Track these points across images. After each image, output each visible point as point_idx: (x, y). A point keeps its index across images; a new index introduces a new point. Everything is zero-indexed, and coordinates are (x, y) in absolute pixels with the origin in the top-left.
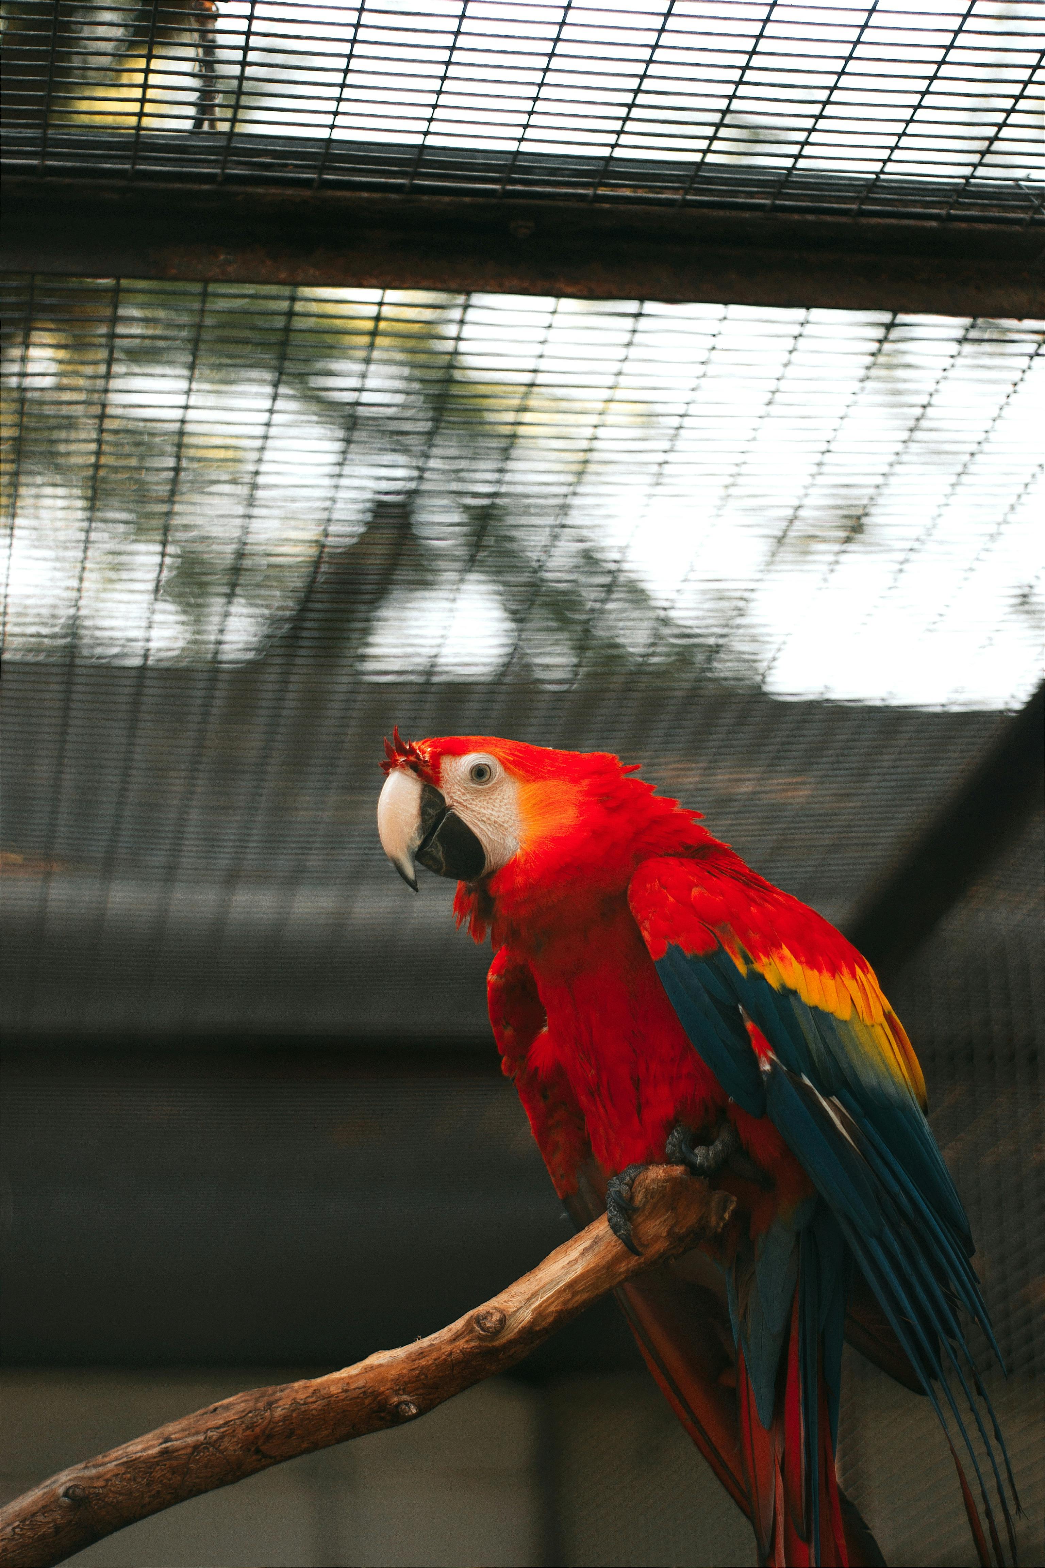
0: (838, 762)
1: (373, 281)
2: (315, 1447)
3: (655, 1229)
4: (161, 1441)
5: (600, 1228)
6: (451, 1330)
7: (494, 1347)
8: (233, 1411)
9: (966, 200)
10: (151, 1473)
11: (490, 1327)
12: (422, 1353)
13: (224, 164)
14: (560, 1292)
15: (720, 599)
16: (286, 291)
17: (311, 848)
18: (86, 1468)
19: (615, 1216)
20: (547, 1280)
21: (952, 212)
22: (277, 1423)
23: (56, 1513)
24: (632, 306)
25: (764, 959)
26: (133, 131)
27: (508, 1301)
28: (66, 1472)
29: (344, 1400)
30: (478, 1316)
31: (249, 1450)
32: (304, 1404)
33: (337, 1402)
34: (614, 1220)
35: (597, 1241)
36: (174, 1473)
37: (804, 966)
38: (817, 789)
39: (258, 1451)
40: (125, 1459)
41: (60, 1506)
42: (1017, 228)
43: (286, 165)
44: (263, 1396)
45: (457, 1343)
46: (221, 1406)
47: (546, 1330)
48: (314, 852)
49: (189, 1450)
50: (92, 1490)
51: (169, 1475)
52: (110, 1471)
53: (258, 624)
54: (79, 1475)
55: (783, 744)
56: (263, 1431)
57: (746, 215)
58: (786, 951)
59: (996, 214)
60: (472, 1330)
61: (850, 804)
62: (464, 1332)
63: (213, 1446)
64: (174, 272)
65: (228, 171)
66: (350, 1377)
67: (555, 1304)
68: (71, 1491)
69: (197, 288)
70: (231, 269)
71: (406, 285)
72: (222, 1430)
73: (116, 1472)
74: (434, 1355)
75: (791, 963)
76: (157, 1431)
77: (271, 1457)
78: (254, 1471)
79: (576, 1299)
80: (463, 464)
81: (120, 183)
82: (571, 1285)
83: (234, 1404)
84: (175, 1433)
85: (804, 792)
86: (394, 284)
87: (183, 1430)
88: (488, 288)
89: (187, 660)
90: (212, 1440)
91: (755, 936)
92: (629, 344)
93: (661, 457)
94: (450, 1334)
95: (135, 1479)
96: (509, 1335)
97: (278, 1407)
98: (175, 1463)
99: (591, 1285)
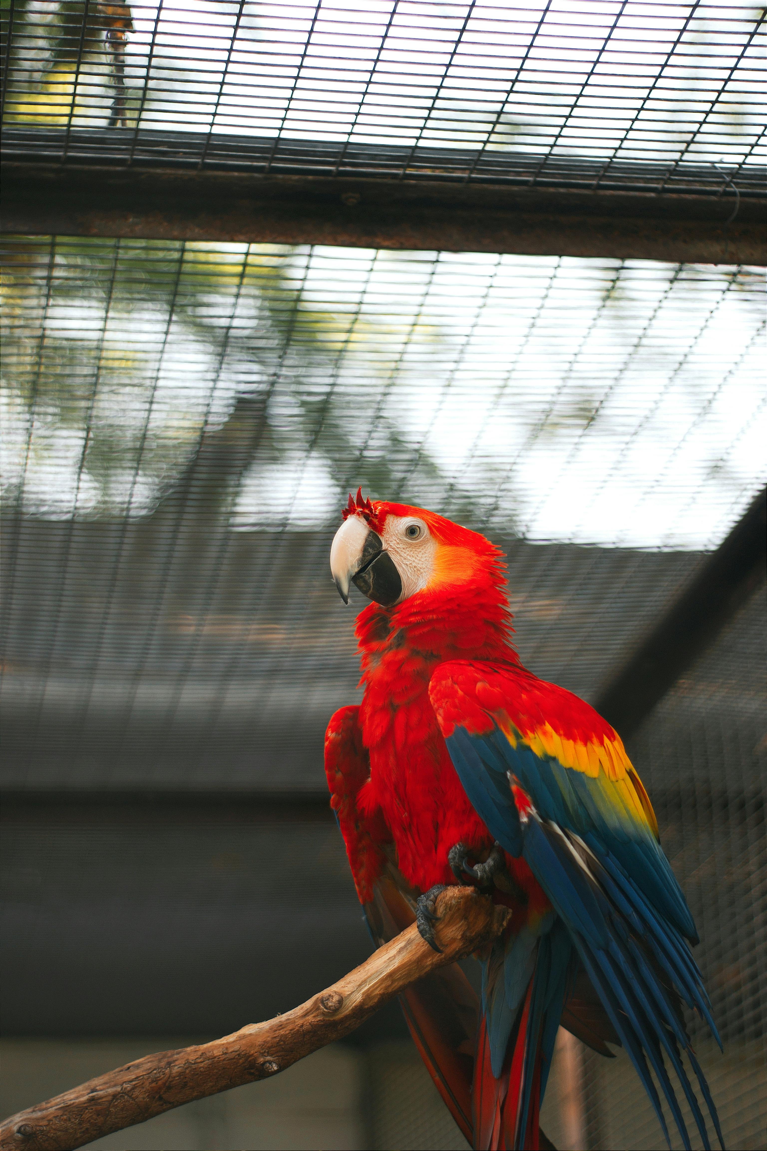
0: (582, 589)
1: (242, 237)
2: (202, 1095)
3: (452, 933)
4: (89, 1091)
5: (412, 933)
6: (302, 1008)
7: (334, 1020)
8: (142, 1069)
9: (676, 178)
10: (82, 1115)
11: (331, 1006)
12: (281, 1025)
13: (132, 152)
14: (383, 980)
15: (491, 470)
16: (177, 244)
17: (195, 654)
18: (34, 1111)
19: (423, 924)
20: (373, 971)
21: (666, 186)
22: (174, 1077)
23: (11, 1145)
24: (431, 255)
25: (531, 735)
26: (65, 128)
27: (345, 987)
28: (19, 1115)
29: (224, 1060)
30: (322, 998)
31: (154, 1098)
32: (194, 1064)
33: (219, 1062)
34: (422, 927)
35: (409, 942)
36: (98, 1115)
37: (563, 737)
38: (567, 609)
39: (160, 1098)
40: (62, 1105)
41: (15, 1140)
42: (713, 198)
43: (179, 152)
44: (164, 1057)
45: (307, 1018)
46: (133, 1065)
47: (373, 1008)
48: (196, 657)
49: (110, 1098)
50: (38, 1128)
51: (95, 1117)
52: (51, 1113)
53: (150, 489)
54: (29, 1116)
55: (541, 576)
56: (164, 1084)
57: (515, 188)
58: (548, 727)
59: (698, 187)
60: (318, 1008)
61: (591, 620)
62: (311, 1011)
63: (127, 1095)
64: (95, 231)
65: (135, 157)
66: (228, 1043)
67: (379, 989)
68: (22, 1129)
69: (111, 242)
70: (138, 229)
71: (266, 240)
72: (134, 1083)
73: (56, 1114)
74: (290, 1027)
75: (552, 736)
76: (86, 1084)
77: (170, 1103)
78: (158, 1113)
79: (394, 986)
80: (301, 371)
81: (55, 166)
82: (390, 975)
83: (143, 1064)
84: (99, 1085)
85: (556, 611)
86: (259, 239)
87: (105, 1083)
88: (326, 242)
89: (98, 515)
90: (126, 1091)
91: (524, 717)
92: (430, 283)
93: (452, 366)
94: (302, 1011)
95: (70, 1120)
96: (346, 1011)
97: (175, 1066)
98: (99, 1107)
99: (405, 974)
